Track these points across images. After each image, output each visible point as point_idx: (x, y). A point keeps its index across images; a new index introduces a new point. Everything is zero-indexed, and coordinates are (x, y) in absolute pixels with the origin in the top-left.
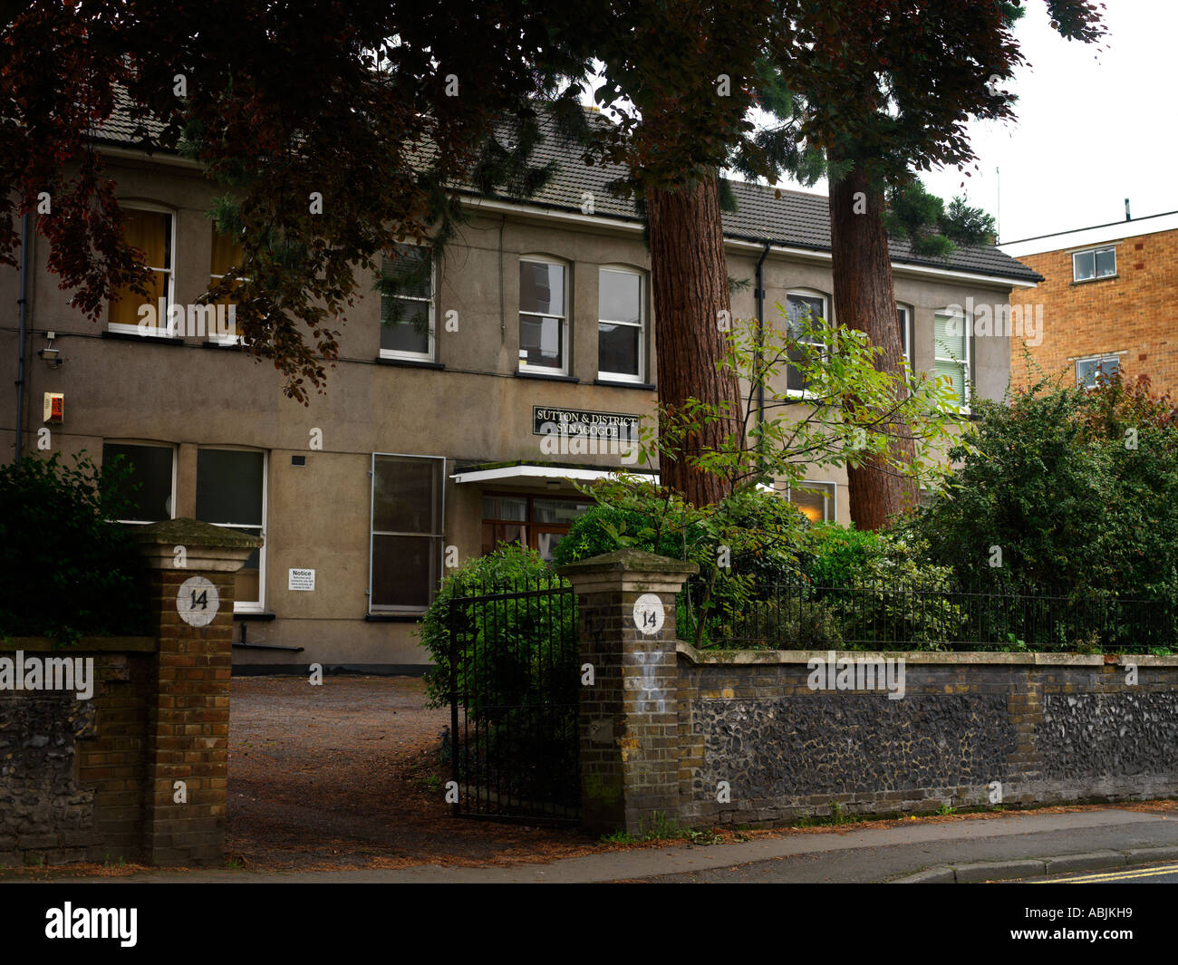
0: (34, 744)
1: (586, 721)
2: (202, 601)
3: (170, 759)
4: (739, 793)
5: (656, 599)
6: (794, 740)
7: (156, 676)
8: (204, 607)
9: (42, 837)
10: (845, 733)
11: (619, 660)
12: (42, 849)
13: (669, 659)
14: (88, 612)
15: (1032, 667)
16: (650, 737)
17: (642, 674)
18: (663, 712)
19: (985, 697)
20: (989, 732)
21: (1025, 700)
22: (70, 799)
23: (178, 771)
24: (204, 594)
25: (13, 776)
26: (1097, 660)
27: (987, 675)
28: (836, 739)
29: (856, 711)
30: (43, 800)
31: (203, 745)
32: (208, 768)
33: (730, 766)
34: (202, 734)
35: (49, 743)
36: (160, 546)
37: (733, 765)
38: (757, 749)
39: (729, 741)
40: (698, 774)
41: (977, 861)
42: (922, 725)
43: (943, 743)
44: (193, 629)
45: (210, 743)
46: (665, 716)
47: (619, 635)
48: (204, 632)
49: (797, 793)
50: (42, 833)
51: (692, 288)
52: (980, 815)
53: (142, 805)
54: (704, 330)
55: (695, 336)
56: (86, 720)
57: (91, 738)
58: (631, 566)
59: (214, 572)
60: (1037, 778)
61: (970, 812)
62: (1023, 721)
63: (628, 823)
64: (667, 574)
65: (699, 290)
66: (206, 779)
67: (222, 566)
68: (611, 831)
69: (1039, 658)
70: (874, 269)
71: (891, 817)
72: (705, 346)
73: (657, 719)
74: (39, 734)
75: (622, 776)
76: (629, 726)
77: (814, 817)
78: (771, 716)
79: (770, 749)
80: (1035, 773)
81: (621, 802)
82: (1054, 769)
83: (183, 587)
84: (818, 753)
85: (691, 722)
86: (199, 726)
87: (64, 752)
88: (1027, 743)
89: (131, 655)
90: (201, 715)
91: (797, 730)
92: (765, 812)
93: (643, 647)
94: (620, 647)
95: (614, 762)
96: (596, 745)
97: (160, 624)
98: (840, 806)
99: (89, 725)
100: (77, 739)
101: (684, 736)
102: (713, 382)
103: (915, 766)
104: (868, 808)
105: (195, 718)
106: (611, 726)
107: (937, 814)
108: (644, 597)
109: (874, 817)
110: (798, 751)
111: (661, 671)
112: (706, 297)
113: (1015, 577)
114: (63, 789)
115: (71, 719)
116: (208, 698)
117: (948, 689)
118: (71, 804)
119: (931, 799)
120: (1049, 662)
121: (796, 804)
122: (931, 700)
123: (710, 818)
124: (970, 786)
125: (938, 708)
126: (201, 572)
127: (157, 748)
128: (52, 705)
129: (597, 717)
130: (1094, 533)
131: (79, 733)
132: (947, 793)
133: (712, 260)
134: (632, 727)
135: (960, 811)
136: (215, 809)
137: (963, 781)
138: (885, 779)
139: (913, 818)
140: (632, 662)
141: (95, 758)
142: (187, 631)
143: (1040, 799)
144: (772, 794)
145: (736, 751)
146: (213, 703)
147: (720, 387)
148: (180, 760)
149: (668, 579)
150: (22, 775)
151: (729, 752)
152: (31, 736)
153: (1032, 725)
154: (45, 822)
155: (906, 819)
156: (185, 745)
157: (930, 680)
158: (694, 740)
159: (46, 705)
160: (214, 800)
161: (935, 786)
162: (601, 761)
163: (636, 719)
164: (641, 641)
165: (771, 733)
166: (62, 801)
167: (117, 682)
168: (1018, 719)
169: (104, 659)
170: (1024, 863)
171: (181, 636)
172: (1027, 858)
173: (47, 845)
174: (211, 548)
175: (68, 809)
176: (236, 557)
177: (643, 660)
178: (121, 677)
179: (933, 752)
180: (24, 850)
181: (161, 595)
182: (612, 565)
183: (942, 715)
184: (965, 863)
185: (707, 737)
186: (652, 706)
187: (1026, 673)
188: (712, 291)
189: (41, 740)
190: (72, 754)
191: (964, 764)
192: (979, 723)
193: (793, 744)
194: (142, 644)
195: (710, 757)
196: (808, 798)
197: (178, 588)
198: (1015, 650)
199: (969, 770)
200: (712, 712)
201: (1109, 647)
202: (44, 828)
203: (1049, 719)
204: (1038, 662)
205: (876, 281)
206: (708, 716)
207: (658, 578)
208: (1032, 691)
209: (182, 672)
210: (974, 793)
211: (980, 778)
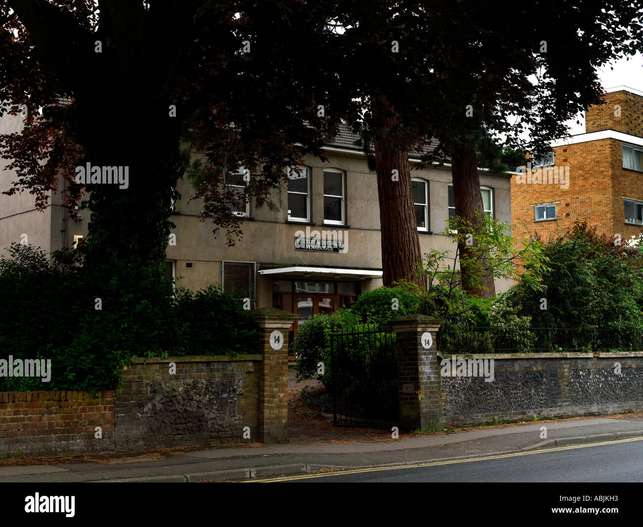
0: (223, 397)
1: (401, 384)
2: (277, 340)
3: (269, 402)
4: (460, 413)
5: (429, 334)
6: (478, 391)
7: (263, 369)
8: (279, 342)
9: (227, 433)
10: (497, 388)
11: (417, 359)
12: (226, 437)
13: (434, 358)
14: (239, 345)
15: (566, 359)
16: (429, 390)
17: (425, 365)
18: (433, 380)
19: (548, 372)
20: (550, 386)
21: (563, 373)
22: (235, 418)
23: (272, 406)
24: (279, 337)
25: (217, 409)
26: (591, 355)
27: (549, 362)
28: (494, 390)
29: (501, 378)
30: (226, 419)
31: (279, 396)
32: (281, 405)
33: (456, 402)
34: (279, 392)
35: (228, 397)
36: (265, 319)
37: (457, 401)
38: (465, 395)
39: (455, 392)
40: (444, 406)
41: (562, 437)
42: (525, 384)
43: (533, 391)
44: (275, 351)
45: (282, 395)
46: (434, 381)
47: (416, 349)
48: (279, 352)
49: (480, 412)
50: (226, 431)
51: (397, 190)
52: (549, 421)
53: (258, 420)
54: (403, 209)
55: (399, 212)
56: (240, 387)
57: (241, 394)
58: (421, 321)
59: (282, 328)
60: (569, 405)
61: (544, 420)
62: (563, 381)
63: (422, 425)
64: (433, 324)
65: (400, 191)
66: (281, 409)
67: (285, 326)
68: (415, 429)
69: (569, 355)
70: (472, 179)
71: (515, 422)
72: (404, 216)
73: (431, 383)
74: (225, 393)
75: (419, 406)
76: (421, 386)
77: (487, 422)
78: (470, 381)
79: (470, 394)
80: (568, 403)
81: (418, 417)
82: (575, 401)
83: (272, 334)
84: (487, 396)
85: (442, 384)
86: (278, 389)
87: (233, 400)
88: (565, 391)
89: (254, 361)
90: (278, 384)
91: (480, 387)
92: (469, 421)
93: (425, 354)
94: (417, 354)
95: (414, 401)
96: (405, 394)
97: (264, 349)
98: (496, 418)
99: (241, 389)
100: (237, 395)
101: (439, 390)
102: (407, 232)
103: (523, 401)
104: (506, 418)
105: (276, 386)
106: (413, 386)
107: (531, 421)
108: (425, 333)
109: (508, 422)
110: (480, 396)
111: (432, 363)
112: (403, 194)
113: (556, 321)
114: (234, 414)
115: (235, 387)
116: (281, 378)
117: (535, 369)
118: (235, 420)
119: (529, 414)
120: (573, 356)
121: (480, 417)
122: (528, 373)
123: (449, 423)
124: (543, 409)
125: (531, 376)
126: (277, 329)
127: (264, 398)
128: (229, 382)
129: (406, 383)
130: (588, 301)
131: (238, 392)
132: (535, 412)
133: (406, 177)
134: (422, 387)
135: (541, 419)
136: (284, 421)
137: (541, 407)
138: (512, 407)
139: (524, 422)
140: (421, 360)
141: (243, 402)
142: (273, 352)
143: (570, 414)
144: (471, 413)
145: (458, 396)
146: (282, 380)
147: (411, 235)
148: (272, 402)
149: (434, 326)
150: (220, 409)
151: (455, 396)
152: (222, 394)
153: (566, 383)
154: (227, 427)
155: (521, 423)
156: (274, 396)
157: (528, 365)
158: (443, 391)
159: (227, 382)
160: (283, 418)
161: (530, 409)
162: (409, 401)
163: (423, 383)
164: (424, 352)
165: (470, 388)
166: (233, 419)
167: (250, 372)
168: (561, 381)
169: (245, 363)
170: (579, 437)
171: (272, 354)
172: (579, 436)
173: (228, 436)
174: (282, 319)
175: (235, 422)
176: (290, 322)
177: (425, 359)
178: (251, 370)
179: (530, 395)
180: (221, 438)
181: (264, 338)
182: (414, 321)
183: (532, 379)
184: (558, 438)
185: (448, 390)
186: (429, 378)
187: (563, 361)
188: (406, 192)
189: (225, 395)
190: (236, 401)
191: (541, 400)
192: (547, 383)
193: (478, 392)
194: (258, 357)
195: (449, 398)
196: (484, 415)
197: (270, 335)
198: (559, 351)
199: (543, 402)
200: (449, 380)
201: (594, 350)
202: (227, 429)
203: (572, 380)
204: (568, 357)
205: (473, 184)
206: (447, 381)
207: (430, 325)
208: (566, 369)
209: (272, 368)
210: (546, 412)
211: (547, 406)
